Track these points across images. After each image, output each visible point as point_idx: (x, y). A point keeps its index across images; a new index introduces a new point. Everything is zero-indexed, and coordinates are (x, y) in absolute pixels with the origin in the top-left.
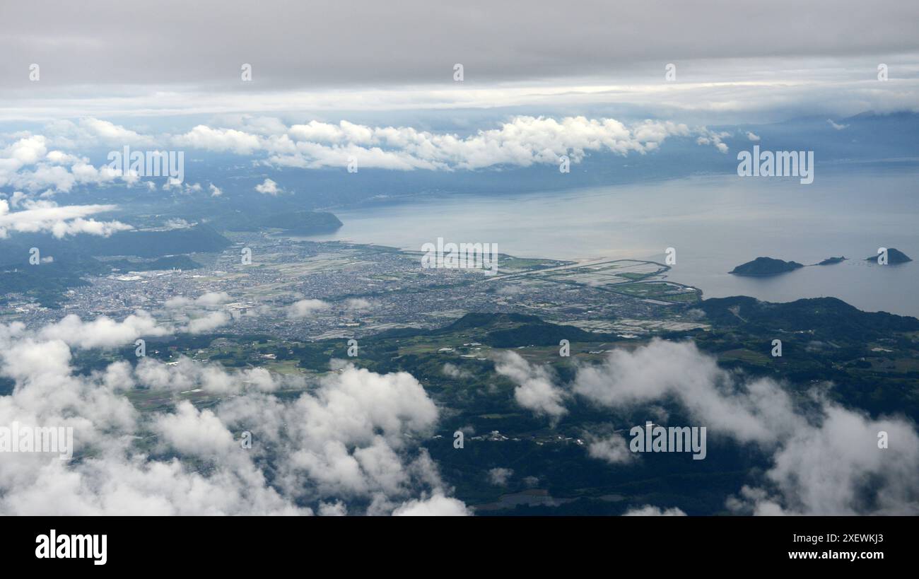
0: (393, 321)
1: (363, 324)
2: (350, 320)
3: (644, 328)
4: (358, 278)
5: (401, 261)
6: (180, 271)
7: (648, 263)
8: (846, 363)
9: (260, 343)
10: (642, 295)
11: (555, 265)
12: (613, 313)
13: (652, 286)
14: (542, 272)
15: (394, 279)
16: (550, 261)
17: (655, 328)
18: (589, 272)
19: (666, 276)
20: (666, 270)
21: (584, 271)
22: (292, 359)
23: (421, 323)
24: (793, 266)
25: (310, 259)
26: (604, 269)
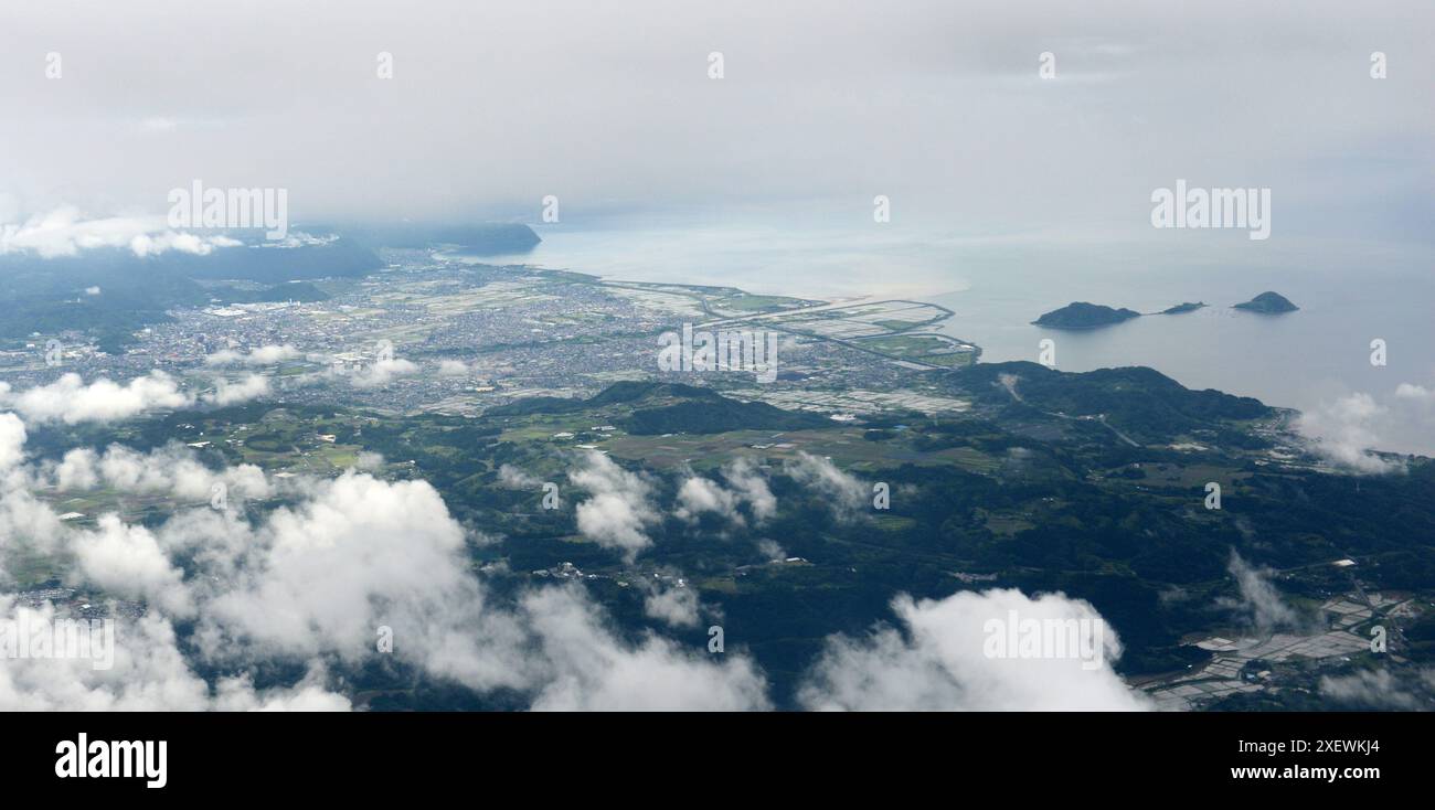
0: (540, 385)
1: (499, 388)
2: (485, 382)
3: (876, 406)
4: (524, 320)
5: (594, 295)
6: (299, 303)
7: (927, 305)
8: (1109, 472)
9: (324, 418)
10: (897, 354)
11: (796, 306)
12: (843, 381)
13: (916, 341)
14: (775, 317)
15: (571, 322)
16: (792, 301)
17: (891, 405)
18: (838, 318)
19: (942, 327)
20: (946, 317)
21: (832, 316)
22: (355, 443)
23: (577, 388)
24: (1125, 315)
25: (477, 290)
26: (861, 314)
